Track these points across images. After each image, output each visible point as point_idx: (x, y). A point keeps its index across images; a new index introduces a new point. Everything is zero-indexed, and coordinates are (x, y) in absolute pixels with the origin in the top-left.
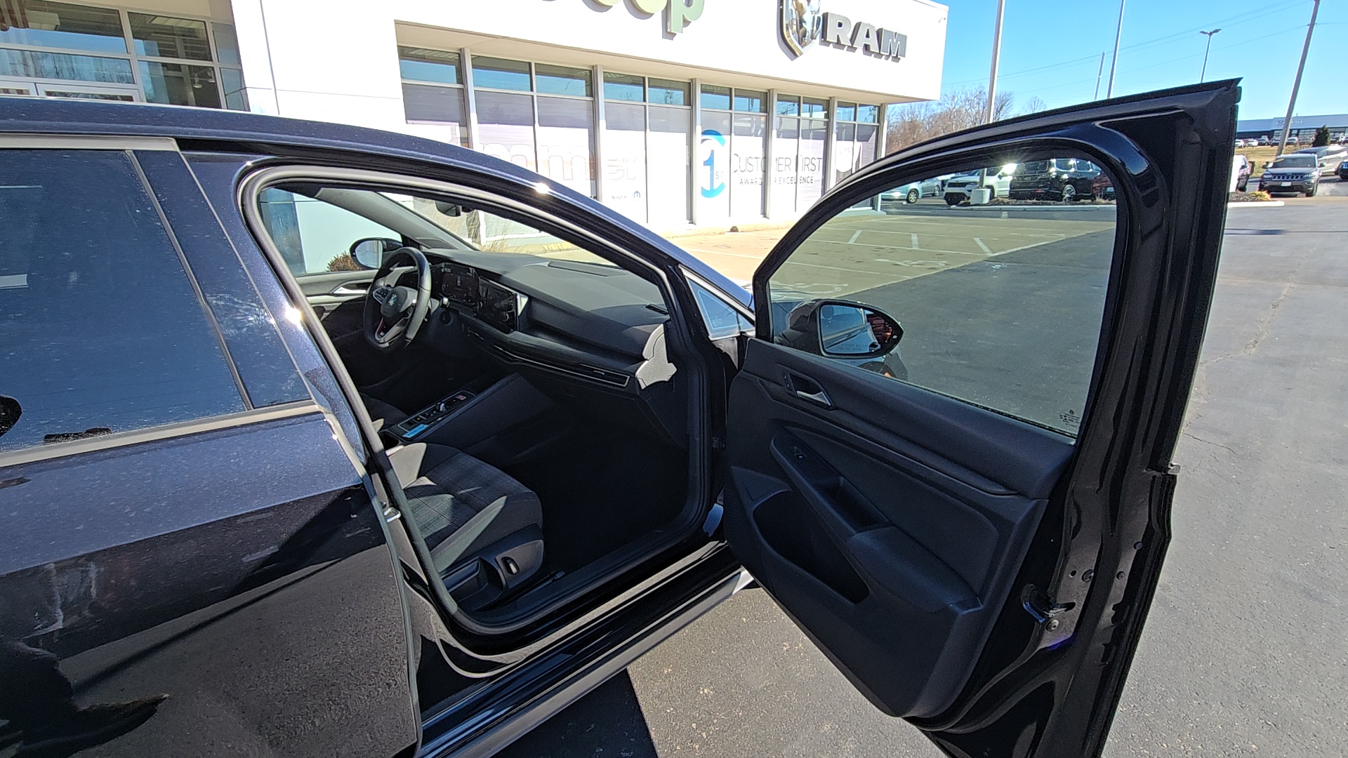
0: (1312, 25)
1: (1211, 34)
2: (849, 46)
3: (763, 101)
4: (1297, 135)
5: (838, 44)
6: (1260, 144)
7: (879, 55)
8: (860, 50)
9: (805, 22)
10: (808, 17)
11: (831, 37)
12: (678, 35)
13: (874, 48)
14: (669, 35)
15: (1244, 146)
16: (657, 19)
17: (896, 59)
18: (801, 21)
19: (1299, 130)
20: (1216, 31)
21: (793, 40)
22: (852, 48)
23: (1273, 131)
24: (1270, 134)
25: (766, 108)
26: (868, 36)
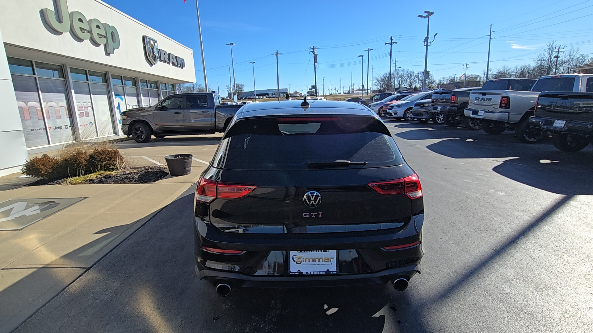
0: (277, 63)
1: (253, 63)
2: (168, 62)
3: (133, 82)
4: (274, 95)
5: (165, 62)
6: (266, 98)
7: (177, 66)
8: (171, 64)
9: (155, 52)
10: (155, 50)
11: (162, 59)
12: (111, 55)
13: (176, 63)
14: (108, 54)
15: (263, 98)
16: (102, 46)
17: (182, 68)
18: (153, 52)
19: (274, 93)
20: (254, 62)
21: (151, 59)
22: (169, 63)
23: (268, 93)
24: (268, 94)
25: (135, 84)
26: (173, 59)
